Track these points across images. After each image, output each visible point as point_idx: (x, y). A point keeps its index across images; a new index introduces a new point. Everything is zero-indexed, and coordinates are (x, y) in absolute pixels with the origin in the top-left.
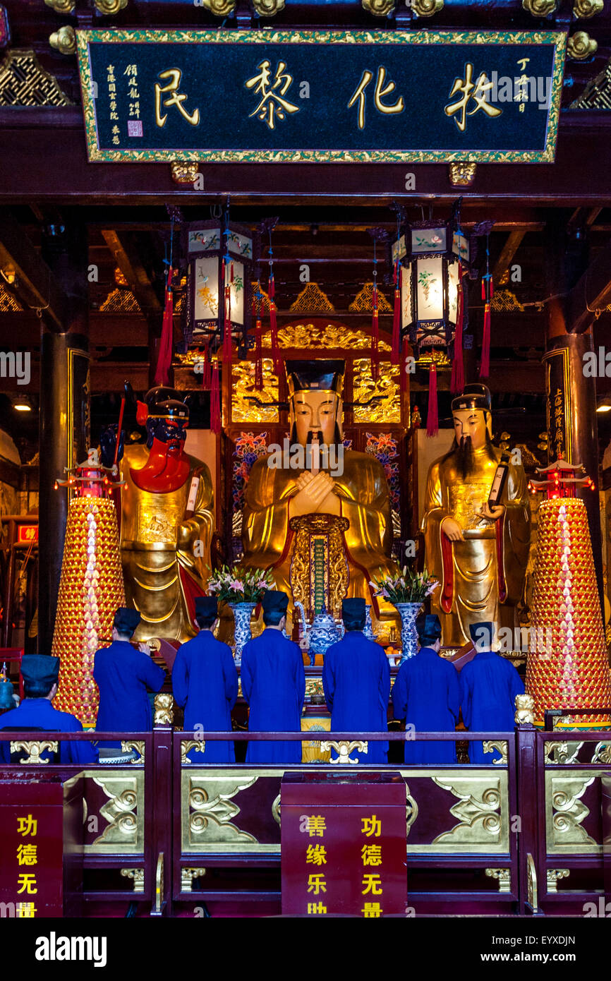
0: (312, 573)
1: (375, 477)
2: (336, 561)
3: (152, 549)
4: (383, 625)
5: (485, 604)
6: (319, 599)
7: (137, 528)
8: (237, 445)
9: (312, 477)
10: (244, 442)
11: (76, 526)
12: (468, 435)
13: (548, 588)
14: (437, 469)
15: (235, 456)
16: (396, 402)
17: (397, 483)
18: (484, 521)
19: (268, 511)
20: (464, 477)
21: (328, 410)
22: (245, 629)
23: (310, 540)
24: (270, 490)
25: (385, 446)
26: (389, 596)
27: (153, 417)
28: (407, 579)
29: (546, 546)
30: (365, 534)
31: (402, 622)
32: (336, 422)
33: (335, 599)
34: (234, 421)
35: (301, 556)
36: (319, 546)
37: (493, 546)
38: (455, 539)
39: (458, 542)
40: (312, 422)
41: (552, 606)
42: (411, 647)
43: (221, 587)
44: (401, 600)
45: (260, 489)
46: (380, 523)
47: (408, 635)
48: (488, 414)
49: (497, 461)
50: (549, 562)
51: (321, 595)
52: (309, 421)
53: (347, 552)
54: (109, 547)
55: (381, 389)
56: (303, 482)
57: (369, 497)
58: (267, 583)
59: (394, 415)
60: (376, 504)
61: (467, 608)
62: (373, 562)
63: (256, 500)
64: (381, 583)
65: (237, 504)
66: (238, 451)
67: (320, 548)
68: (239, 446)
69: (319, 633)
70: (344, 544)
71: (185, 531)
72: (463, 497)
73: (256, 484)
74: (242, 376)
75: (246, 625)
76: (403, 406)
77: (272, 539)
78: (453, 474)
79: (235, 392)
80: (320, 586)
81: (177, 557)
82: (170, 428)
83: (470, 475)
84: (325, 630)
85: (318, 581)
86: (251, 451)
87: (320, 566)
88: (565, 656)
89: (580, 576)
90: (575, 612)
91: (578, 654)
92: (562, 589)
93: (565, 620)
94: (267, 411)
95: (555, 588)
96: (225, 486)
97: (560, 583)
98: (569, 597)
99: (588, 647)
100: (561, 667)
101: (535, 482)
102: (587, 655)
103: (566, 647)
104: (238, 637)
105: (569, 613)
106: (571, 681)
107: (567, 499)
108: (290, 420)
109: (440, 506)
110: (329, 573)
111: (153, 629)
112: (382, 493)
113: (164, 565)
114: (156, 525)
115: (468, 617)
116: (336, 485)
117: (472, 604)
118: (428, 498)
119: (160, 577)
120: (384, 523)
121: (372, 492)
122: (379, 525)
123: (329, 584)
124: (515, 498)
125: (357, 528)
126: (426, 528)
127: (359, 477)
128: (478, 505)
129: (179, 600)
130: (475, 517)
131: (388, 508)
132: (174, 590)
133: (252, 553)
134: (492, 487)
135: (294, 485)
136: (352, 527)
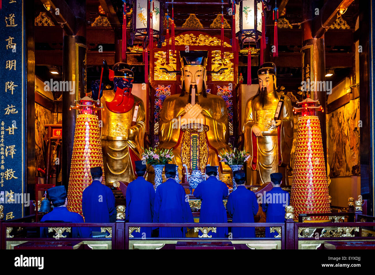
0: (191, 152)
1: (222, 107)
2: (202, 146)
3: (116, 140)
4: (224, 176)
5: (272, 166)
6: (195, 163)
7: (109, 130)
8: (157, 91)
9: (192, 106)
10: (160, 90)
11: (80, 128)
12: (265, 86)
13: (301, 158)
14: (250, 103)
15: (155, 96)
16: (231, 71)
17: (231, 110)
18: (272, 127)
19: (171, 122)
20: (263, 106)
21: (199, 75)
22: (160, 177)
23: (190, 136)
24: (172, 112)
25: (226, 92)
26: (227, 162)
27: (117, 77)
28: (236, 154)
29: (300, 138)
30: (216, 133)
32: (203, 81)
33: (202, 164)
34: (155, 79)
35: (186, 143)
36: (194, 139)
37: (276, 139)
38: (258, 136)
39: (260, 137)
41: (303, 166)
43: (148, 157)
45: (167, 113)
46: (224, 128)
48: (275, 76)
49: (278, 99)
50: (302, 146)
51: (195, 161)
52: (191, 80)
53: (208, 142)
54: (96, 138)
55: (225, 65)
56: (187, 109)
57: (219, 116)
58: (170, 155)
59: (230, 77)
60: (222, 119)
61: (264, 168)
62: (220, 146)
63: (165, 117)
64: (224, 156)
65: (156, 119)
66: (157, 94)
67: (195, 140)
69: (194, 179)
70: (207, 138)
71: (132, 131)
72: (262, 116)
73: (165, 110)
74: (159, 58)
75: (160, 175)
76: (235, 73)
77: (173, 135)
78: (258, 105)
79: (156, 66)
80: (195, 157)
81: (128, 144)
82: (125, 82)
83: (266, 105)
84: (197, 178)
85: (194, 155)
86: (163, 94)
87: (195, 148)
88: (308, 189)
89: (316, 152)
90: (313, 169)
91: (314, 188)
92: (308, 158)
93: (309, 173)
94: (171, 75)
95: (304, 158)
96: (151, 110)
97: (307, 156)
98: (311, 162)
99: (319, 185)
100: (307, 195)
101: (296, 108)
102: (319, 189)
103: (309, 185)
104: (156, 181)
105: (310, 170)
106: (311, 201)
107: (311, 116)
108: (182, 79)
109: (251, 120)
110: (199, 151)
111: (116, 177)
112: (225, 114)
113: (122, 147)
114: (118, 128)
115: (264, 172)
116: (203, 110)
117: (266, 166)
118: (246, 116)
119: (120, 153)
120: (225, 128)
121: (220, 114)
122: (223, 129)
123: (199, 157)
124: (287, 117)
125: (212, 130)
126: (245, 130)
127: (214, 106)
128: (269, 120)
129: (129, 164)
130: (268, 125)
131: (227, 121)
132: (127, 159)
133: (163, 142)
134: (276, 111)
135: (183, 110)
136: (210, 130)
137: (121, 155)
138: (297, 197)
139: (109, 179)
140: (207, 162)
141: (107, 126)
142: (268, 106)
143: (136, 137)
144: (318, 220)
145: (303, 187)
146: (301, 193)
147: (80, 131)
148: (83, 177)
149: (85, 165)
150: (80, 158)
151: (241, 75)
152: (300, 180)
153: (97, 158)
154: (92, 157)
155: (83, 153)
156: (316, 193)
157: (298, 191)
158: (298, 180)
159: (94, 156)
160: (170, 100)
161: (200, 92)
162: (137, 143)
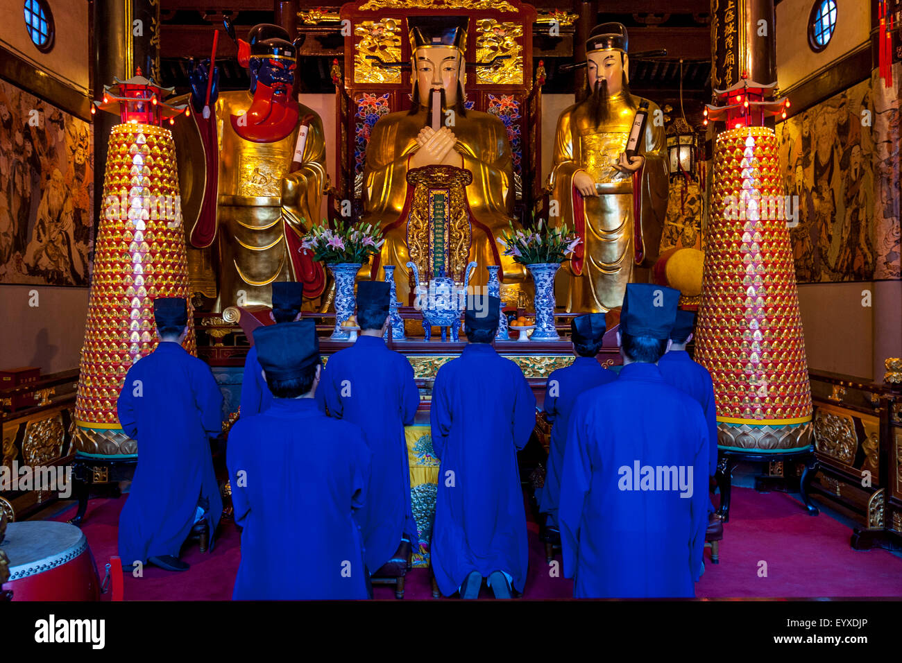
0: (431, 232)
1: (498, 137)
2: (457, 219)
3: (253, 204)
4: (506, 289)
5: (619, 266)
6: (439, 260)
7: (238, 182)
8: (360, 106)
9: (433, 133)
10: (367, 103)
11: (115, 161)
12: (604, 78)
14: (567, 120)
15: (357, 118)
16: (518, 64)
17: (518, 145)
18: (620, 174)
19: (388, 169)
20: (597, 125)
21: (450, 67)
22: (348, 295)
23: (429, 196)
24: (391, 149)
25: (507, 107)
26: (521, 255)
27: (256, 57)
28: (544, 234)
29: (726, 190)
30: (488, 193)
31: (536, 286)
32: (459, 81)
33: (456, 260)
34: (356, 82)
35: (419, 213)
36: (438, 202)
37: (629, 203)
38: (588, 194)
39: (591, 197)
40: (434, 79)
41: (735, 266)
42: (547, 317)
43: (317, 245)
44: (535, 260)
45: (381, 150)
46: (503, 182)
47: (542, 302)
48: (625, 56)
49: (635, 108)
51: (440, 255)
52: (431, 78)
53: (468, 210)
55: (504, 50)
56: (424, 138)
57: (492, 155)
58: (375, 239)
59: (516, 76)
60: (499, 164)
61: (600, 269)
62: (495, 222)
63: (377, 159)
64: (512, 240)
65: (359, 166)
66: (360, 112)
67: (440, 205)
68: (362, 108)
70: (466, 200)
71: (290, 184)
72: (597, 148)
73: (377, 143)
74: (364, 36)
75: (348, 290)
76: (525, 68)
77: (391, 198)
78: (585, 125)
79: (357, 52)
80: (439, 245)
81: (283, 214)
82: (274, 70)
83: (604, 124)
85: (437, 241)
86: (374, 113)
87: (440, 224)
88: (753, 331)
89: (773, 227)
90: (766, 274)
91: (770, 329)
92: (750, 244)
93: (753, 285)
94: (390, 72)
95: (740, 244)
96: (347, 147)
97: (746, 237)
98: (758, 255)
99: (783, 320)
100: (748, 347)
101: (713, 108)
102: (782, 330)
103: (754, 320)
104: (339, 305)
105: (758, 276)
106: (760, 365)
107: (755, 128)
108: (412, 81)
109: (570, 159)
110: (450, 232)
111: (257, 293)
112: (505, 153)
113: (267, 222)
114: (259, 178)
115: (600, 279)
116: (457, 143)
117: (605, 265)
118: (557, 148)
119: (264, 235)
120: (507, 182)
121: (494, 151)
122: (502, 184)
123: (450, 244)
124: (653, 149)
125: (479, 185)
126: (555, 183)
127: (481, 136)
128: (614, 156)
129: (285, 263)
130: (611, 169)
131: (510, 169)
132: (280, 250)
133: (371, 213)
134: (630, 136)
135: (415, 143)
136: (474, 184)
137: (267, 242)
138: (719, 352)
140: (468, 256)
141: (234, 173)
142: (611, 125)
143: (302, 197)
144: (781, 418)
145: (738, 325)
146: (730, 341)
147: (116, 169)
148: (120, 298)
149: (128, 265)
150: (113, 245)
151: (541, 66)
152: (728, 306)
153: (165, 244)
154: (150, 243)
155: (123, 232)
156: (776, 342)
157: (722, 336)
158: (719, 306)
159: (156, 241)
160: (387, 122)
161: (451, 105)
162: (305, 212)
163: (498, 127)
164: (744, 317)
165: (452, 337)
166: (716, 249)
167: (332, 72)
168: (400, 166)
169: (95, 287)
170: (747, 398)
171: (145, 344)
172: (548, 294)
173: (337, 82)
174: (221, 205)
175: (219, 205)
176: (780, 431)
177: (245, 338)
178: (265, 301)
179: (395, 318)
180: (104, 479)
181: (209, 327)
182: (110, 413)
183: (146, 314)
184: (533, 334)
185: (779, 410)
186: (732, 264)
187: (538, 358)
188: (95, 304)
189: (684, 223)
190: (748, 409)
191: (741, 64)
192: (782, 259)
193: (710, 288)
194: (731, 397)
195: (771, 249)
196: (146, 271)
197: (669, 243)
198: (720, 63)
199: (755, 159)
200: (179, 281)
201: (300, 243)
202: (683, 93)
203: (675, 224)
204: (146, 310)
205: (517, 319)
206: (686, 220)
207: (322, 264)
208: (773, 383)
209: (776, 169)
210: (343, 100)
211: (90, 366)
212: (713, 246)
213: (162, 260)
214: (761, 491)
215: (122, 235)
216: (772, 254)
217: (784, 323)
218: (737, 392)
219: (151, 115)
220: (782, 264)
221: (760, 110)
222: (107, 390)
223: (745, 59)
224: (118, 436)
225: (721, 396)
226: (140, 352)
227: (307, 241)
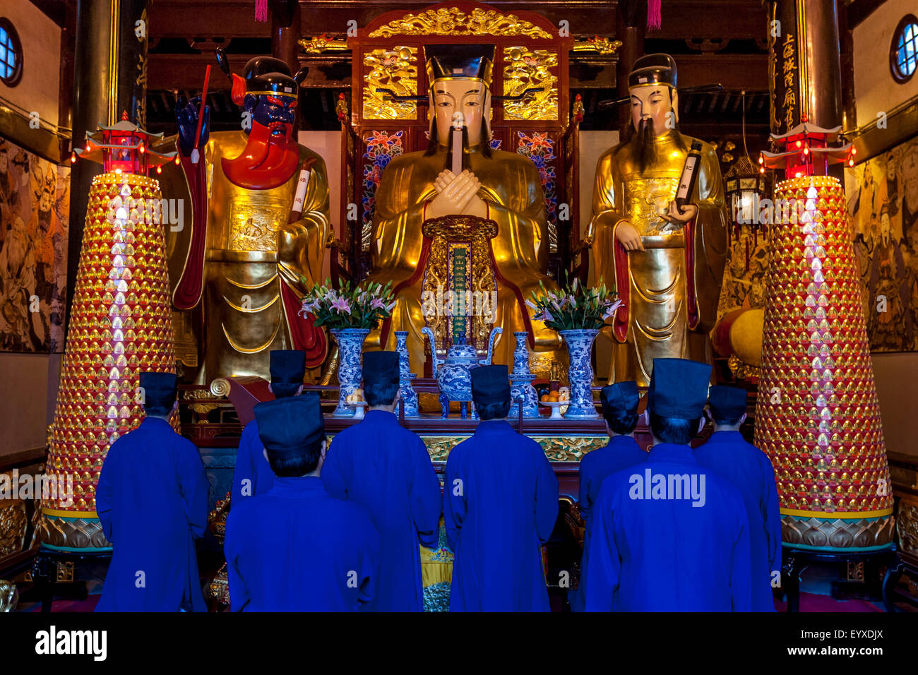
1: (529, 180)
2: (480, 276)
3: (245, 260)
4: (538, 357)
5: (670, 331)
6: (459, 324)
7: (228, 234)
8: (369, 145)
9: (453, 177)
10: (377, 142)
11: (97, 215)
12: (650, 117)
13: (791, 309)
14: (608, 163)
15: (366, 159)
16: (552, 97)
17: (553, 190)
18: (670, 225)
19: (400, 219)
20: (642, 169)
21: (474, 101)
22: (353, 365)
23: (448, 250)
24: (405, 195)
25: (539, 146)
26: (553, 320)
27: (252, 93)
28: (580, 297)
29: (786, 247)
30: (517, 246)
31: (571, 356)
32: (483, 117)
33: (479, 324)
34: (365, 118)
35: (436, 269)
36: (459, 257)
37: (681, 258)
38: (632, 248)
39: (636, 252)
41: (798, 334)
42: (583, 391)
43: (319, 307)
44: (570, 326)
45: (393, 195)
46: (535, 234)
47: (578, 373)
48: (674, 91)
49: (686, 149)
50: (792, 270)
51: (461, 319)
52: (451, 114)
53: (494, 266)
55: (536, 82)
56: (442, 183)
57: (522, 203)
58: (385, 302)
59: (550, 111)
60: (530, 211)
61: (647, 335)
62: (526, 279)
63: (387, 207)
64: (542, 303)
65: (368, 214)
66: (369, 152)
67: (461, 260)
68: (371, 147)
69: (455, 371)
70: (491, 255)
71: (289, 237)
72: (642, 196)
73: (388, 189)
74: (375, 66)
75: (354, 360)
76: (560, 101)
77: (404, 252)
78: (629, 169)
79: (367, 84)
81: (279, 270)
82: (272, 107)
83: (650, 168)
84: (463, 367)
86: (385, 152)
87: (461, 282)
88: (820, 409)
89: (841, 290)
90: (834, 343)
91: (840, 406)
92: (814, 309)
93: (819, 355)
94: (404, 106)
95: (803, 308)
96: (354, 192)
97: (810, 300)
98: (824, 321)
99: (855, 396)
100: (815, 427)
101: (769, 155)
102: (853, 408)
103: (821, 396)
104: (343, 376)
105: (824, 346)
106: (830, 448)
107: (818, 177)
108: (430, 117)
109: (611, 208)
110: (472, 291)
111: (248, 361)
112: (537, 200)
113: (261, 279)
114: (252, 230)
115: (648, 347)
116: (482, 188)
117: (654, 330)
118: (597, 195)
119: (257, 295)
120: (540, 233)
121: (524, 198)
122: (533, 236)
124: (708, 197)
125: (506, 237)
126: (594, 235)
127: (509, 180)
128: (663, 204)
129: (281, 326)
130: (659, 219)
131: (543, 218)
132: (275, 312)
133: (381, 269)
134: (680, 181)
135: (433, 188)
136: (501, 235)
137: (261, 302)
138: (782, 432)
139: (229, 366)
141: (225, 224)
142: (658, 170)
143: (302, 252)
144: (856, 510)
145: (803, 402)
146: (794, 421)
147: (97, 224)
148: (97, 369)
149: (107, 331)
150: (91, 309)
151: (579, 100)
152: (791, 380)
153: (148, 308)
154: (132, 306)
155: (102, 293)
156: (847, 422)
157: (784, 414)
158: (781, 380)
159: (139, 304)
160: (401, 164)
161: (474, 145)
162: (304, 268)
163: (529, 168)
164: (809, 393)
165: (473, 414)
166: (777, 314)
167: (337, 108)
168: (415, 214)
169: (68, 356)
170: (815, 487)
171: (124, 420)
172: (584, 365)
173: (343, 118)
174: (209, 260)
175: (206, 261)
176: (854, 526)
177: (235, 414)
178: (256, 371)
179: (407, 391)
180: (69, 577)
181: (193, 401)
182: (82, 500)
183: (125, 386)
184: (568, 411)
185: (853, 501)
186: (794, 331)
187: (573, 439)
188: (69, 375)
189: (751, 280)
190: (817, 500)
191: (803, 104)
192: (852, 326)
193: (771, 359)
194: (797, 486)
195: (839, 314)
196: (127, 338)
197: (734, 303)
198: (779, 102)
199: (818, 212)
200: (163, 348)
201: (300, 306)
202: (746, 128)
203: (741, 281)
204: (126, 381)
205: (548, 394)
206: (754, 276)
207: (324, 329)
208: (846, 470)
209: (843, 224)
210: (350, 138)
211: (61, 445)
212: (773, 310)
213: (145, 326)
214: (838, 599)
215: (102, 297)
216: (841, 320)
217: (857, 399)
218: (803, 479)
219: (137, 164)
220: (852, 332)
221: (823, 157)
222: (79, 473)
223: (807, 98)
224: (90, 526)
225: (785, 485)
226: (118, 429)
227: (308, 303)
